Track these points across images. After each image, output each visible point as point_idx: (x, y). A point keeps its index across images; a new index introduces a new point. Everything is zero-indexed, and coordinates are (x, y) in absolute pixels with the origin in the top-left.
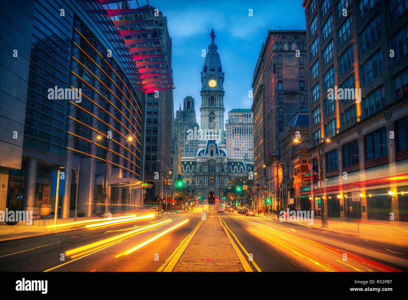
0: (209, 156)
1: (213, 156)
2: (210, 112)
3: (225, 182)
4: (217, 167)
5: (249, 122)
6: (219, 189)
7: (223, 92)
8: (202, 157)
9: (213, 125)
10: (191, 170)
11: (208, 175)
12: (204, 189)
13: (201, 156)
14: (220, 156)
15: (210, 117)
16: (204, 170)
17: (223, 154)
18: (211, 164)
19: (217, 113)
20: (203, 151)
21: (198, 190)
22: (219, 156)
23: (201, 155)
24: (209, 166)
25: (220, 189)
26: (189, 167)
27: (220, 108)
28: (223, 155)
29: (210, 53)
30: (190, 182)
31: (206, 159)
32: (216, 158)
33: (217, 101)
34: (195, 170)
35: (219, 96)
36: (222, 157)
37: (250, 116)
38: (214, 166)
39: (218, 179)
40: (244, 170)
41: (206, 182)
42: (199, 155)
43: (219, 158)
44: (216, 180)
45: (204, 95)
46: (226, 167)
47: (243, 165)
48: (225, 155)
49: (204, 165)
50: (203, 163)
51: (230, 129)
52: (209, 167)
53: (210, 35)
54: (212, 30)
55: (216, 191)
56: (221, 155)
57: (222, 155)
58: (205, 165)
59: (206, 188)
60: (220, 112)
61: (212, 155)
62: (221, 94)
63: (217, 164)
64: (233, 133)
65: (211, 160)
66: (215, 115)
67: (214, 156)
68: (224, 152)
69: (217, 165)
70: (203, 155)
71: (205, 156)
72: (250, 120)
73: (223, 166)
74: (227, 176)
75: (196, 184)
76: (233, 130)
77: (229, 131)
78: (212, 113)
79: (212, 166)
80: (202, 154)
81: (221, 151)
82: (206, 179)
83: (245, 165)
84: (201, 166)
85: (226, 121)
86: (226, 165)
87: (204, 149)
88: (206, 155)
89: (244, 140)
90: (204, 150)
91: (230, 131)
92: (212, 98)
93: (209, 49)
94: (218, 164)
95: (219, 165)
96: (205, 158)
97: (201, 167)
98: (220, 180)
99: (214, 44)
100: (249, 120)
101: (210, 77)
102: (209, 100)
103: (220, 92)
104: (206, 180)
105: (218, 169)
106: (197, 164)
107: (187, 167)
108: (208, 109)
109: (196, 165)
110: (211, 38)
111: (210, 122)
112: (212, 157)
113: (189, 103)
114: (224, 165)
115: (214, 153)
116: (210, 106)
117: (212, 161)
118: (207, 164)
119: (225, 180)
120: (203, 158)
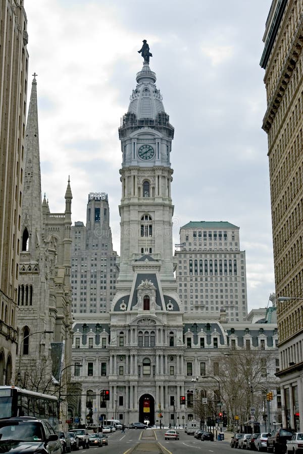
0: (139, 310)
1: (148, 309)
2: (141, 214)
3: (178, 372)
4: (160, 336)
5: (223, 247)
6: (164, 387)
7: (171, 172)
8: (124, 312)
9: (149, 242)
10: (97, 343)
11: (138, 355)
12: (129, 387)
13: (122, 310)
14: (165, 310)
15: (142, 226)
16: (129, 342)
17: (172, 306)
18: (144, 329)
19: (157, 216)
20: (126, 298)
21: (115, 389)
22: (162, 309)
23: (121, 308)
24: (141, 332)
25: (166, 389)
26: (94, 337)
27: (164, 206)
28: (172, 308)
29: (141, 89)
30: (97, 373)
31: (133, 318)
32: (156, 314)
33: (156, 189)
34: (107, 345)
35: (160, 178)
36: (170, 312)
37: (225, 236)
38: (153, 332)
39: (162, 365)
40: (222, 343)
41: (134, 372)
42: (117, 308)
43: (164, 314)
44: (157, 367)
45: (129, 177)
46: (179, 335)
47: (219, 330)
48: (177, 308)
49: (129, 331)
50: (125, 326)
51: (185, 261)
52: (141, 335)
53: (139, 52)
54: (145, 41)
55: (157, 393)
56: (168, 308)
57: (170, 307)
58: (132, 332)
59: (134, 387)
60: (163, 214)
61: (147, 307)
62: (166, 174)
63: (159, 327)
64: (191, 271)
65: (144, 319)
66: (153, 219)
67: (152, 309)
68: (173, 301)
69: (159, 330)
70: (125, 308)
71: (131, 309)
72: (226, 244)
73: (172, 333)
74: (182, 358)
75: (110, 378)
76: (191, 265)
77: (183, 267)
78: (146, 217)
79: (147, 332)
80: (123, 306)
81: (167, 299)
82: (134, 363)
83: (222, 330)
84: (122, 333)
85: (177, 245)
86: (180, 331)
87: (128, 294)
88: (133, 308)
89: (214, 286)
90: (129, 296)
91: (185, 267)
92: (146, 184)
93: (138, 81)
94: (162, 328)
95: (164, 331)
96: (130, 314)
97: (122, 335)
98: (166, 367)
99: (149, 69)
100: (223, 244)
101: (141, 137)
102: (139, 188)
103: (163, 169)
104: (134, 367)
105: (162, 341)
106: (111, 329)
107: (88, 337)
108: (137, 208)
109: (109, 332)
110: (143, 59)
111: (142, 234)
112: (147, 313)
113: (97, 211)
114: (174, 331)
115: (151, 302)
116: (141, 201)
117: (147, 323)
118: (136, 328)
119: (178, 365)
120: (126, 315)
